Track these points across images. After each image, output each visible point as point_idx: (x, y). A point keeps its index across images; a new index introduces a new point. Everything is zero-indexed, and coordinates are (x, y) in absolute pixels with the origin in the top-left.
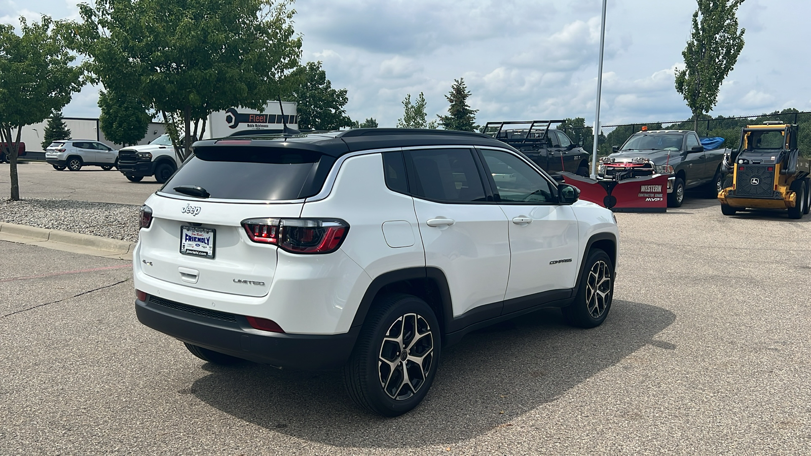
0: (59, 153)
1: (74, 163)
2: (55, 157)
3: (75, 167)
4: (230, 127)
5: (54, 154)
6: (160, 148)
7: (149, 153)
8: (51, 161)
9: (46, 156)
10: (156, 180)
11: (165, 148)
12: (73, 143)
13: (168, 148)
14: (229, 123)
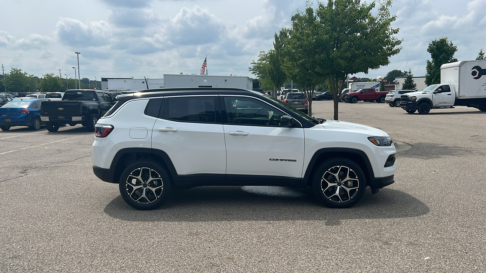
0: (391, 98)
1: (398, 103)
2: (389, 99)
3: (398, 105)
4: (474, 78)
5: (389, 98)
6: (423, 93)
7: (415, 97)
8: (388, 102)
9: (386, 99)
10: (418, 113)
11: (426, 93)
12: (399, 92)
13: (428, 93)
14: (473, 76)
